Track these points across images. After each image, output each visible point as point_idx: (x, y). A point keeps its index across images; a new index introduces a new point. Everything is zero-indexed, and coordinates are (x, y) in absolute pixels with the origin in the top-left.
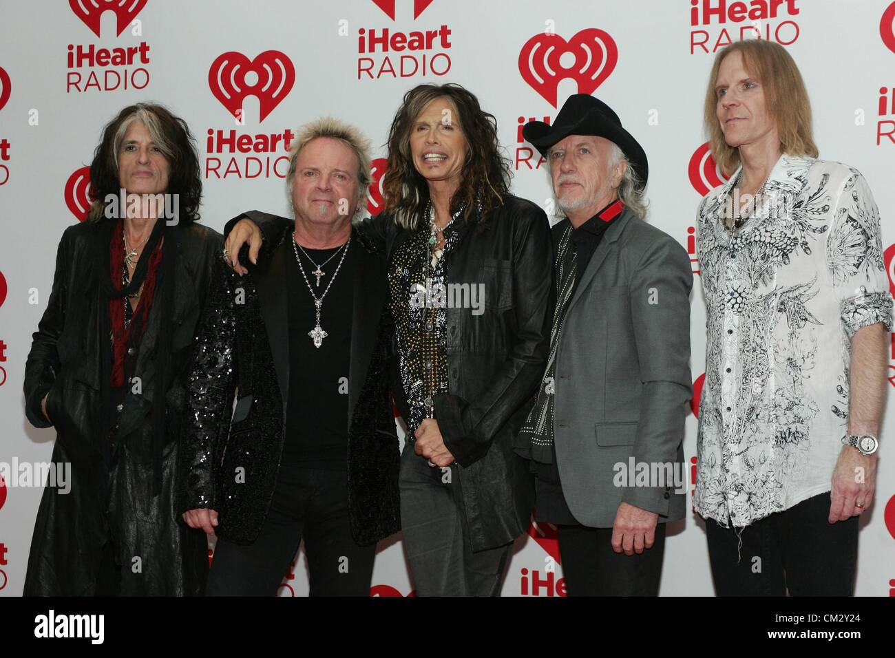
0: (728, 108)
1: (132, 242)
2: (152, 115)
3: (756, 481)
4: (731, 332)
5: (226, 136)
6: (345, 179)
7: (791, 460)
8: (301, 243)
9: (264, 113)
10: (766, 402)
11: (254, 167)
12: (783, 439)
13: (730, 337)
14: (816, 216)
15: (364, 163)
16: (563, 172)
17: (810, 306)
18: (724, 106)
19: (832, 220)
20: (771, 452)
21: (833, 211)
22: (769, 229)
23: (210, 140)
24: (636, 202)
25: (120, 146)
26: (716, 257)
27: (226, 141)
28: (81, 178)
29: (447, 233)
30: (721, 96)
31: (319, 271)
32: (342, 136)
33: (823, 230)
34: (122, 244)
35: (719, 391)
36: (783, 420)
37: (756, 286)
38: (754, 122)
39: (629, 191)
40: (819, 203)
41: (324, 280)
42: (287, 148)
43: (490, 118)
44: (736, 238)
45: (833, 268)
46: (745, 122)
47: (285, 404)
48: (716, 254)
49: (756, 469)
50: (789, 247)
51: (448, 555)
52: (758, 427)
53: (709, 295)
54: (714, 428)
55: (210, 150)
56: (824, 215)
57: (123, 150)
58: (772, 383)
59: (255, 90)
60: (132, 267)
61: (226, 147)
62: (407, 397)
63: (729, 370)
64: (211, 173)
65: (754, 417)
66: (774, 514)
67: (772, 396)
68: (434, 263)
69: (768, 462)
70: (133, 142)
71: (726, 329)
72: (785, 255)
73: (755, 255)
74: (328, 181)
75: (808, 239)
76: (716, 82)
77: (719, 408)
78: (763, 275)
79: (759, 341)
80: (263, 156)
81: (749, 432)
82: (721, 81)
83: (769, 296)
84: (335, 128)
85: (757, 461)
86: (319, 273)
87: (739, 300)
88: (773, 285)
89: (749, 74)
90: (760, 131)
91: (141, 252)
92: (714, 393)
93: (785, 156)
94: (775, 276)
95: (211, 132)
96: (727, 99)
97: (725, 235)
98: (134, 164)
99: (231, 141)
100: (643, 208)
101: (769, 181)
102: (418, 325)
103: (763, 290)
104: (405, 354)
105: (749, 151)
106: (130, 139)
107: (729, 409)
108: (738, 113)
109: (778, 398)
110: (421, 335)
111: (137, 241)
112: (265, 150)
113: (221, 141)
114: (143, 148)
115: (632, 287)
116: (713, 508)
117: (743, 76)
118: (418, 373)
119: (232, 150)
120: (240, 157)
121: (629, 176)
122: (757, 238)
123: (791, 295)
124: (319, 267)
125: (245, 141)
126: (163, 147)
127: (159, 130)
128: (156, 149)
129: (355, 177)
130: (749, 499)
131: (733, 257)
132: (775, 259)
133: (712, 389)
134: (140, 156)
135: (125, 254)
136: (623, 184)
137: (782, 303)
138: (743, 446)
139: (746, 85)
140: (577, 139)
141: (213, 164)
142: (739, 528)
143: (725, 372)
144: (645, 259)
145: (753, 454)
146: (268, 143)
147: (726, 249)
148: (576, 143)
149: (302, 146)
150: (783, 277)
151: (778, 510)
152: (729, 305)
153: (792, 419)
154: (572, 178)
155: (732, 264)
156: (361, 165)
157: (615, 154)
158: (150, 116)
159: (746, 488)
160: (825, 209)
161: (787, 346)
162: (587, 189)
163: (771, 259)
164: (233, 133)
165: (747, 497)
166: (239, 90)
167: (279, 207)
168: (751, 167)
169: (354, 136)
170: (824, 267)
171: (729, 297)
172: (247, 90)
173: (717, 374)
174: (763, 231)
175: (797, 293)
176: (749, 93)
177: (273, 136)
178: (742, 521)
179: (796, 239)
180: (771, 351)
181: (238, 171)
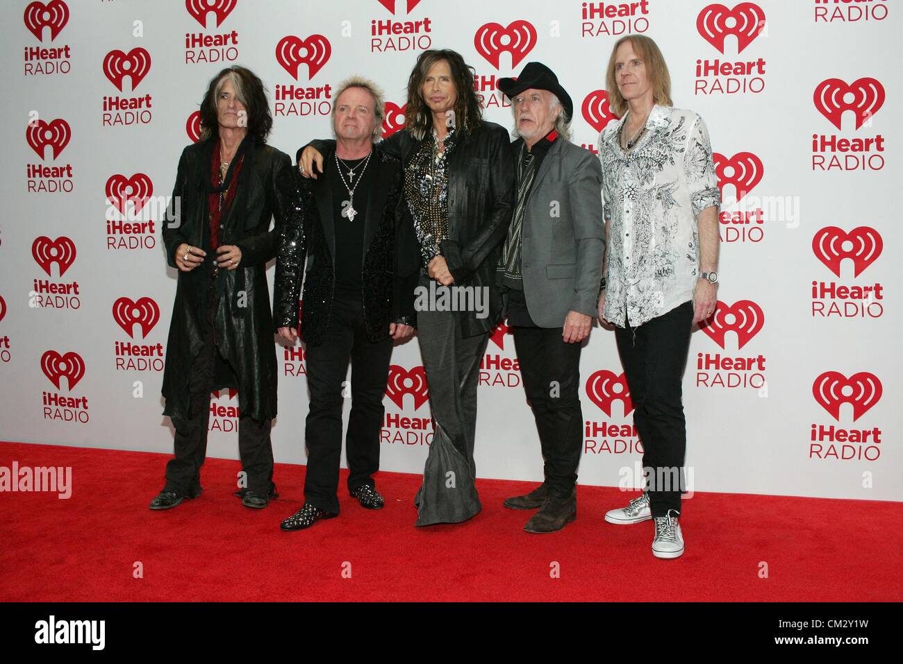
0: (624, 77)
1: (225, 157)
2: (238, 75)
3: (644, 300)
4: (628, 212)
5: (288, 89)
6: (365, 112)
7: (665, 286)
8: (340, 157)
9: (312, 74)
10: (650, 253)
11: (306, 109)
12: (660, 274)
13: (627, 216)
14: (678, 142)
15: (379, 103)
16: (522, 112)
17: (675, 196)
18: (622, 75)
19: (687, 145)
20: (653, 283)
21: (688, 139)
22: (650, 149)
23: (278, 92)
24: (565, 131)
25: (218, 95)
26: (616, 166)
27: (288, 92)
28: (196, 117)
29: (446, 143)
30: (618, 69)
31: (351, 173)
32: (364, 86)
33: (682, 150)
34: (218, 158)
35: (622, 247)
36: (660, 264)
37: (642, 184)
38: (640, 85)
39: (561, 124)
40: (679, 134)
41: (355, 178)
42: (328, 96)
43: (471, 70)
44: (630, 155)
45: (688, 173)
46: (635, 85)
47: (334, 261)
48: (616, 165)
49: (644, 293)
50: (662, 161)
51: (445, 345)
52: (645, 269)
53: (612, 189)
54: (617, 269)
55: (277, 98)
56: (682, 142)
57: (219, 97)
58: (653, 242)
59: (306, 60)
60: (224, 172)
61: (288, 96)
62: (421, 246)
63: (627, 235)
64: (279, 113)
65: (643, 262)
66: (654, 318)
67: (653, 250)
68: (437, 161)
69: (651, 289)
70: (226, 93)
71: (625, 210)
72: (660, 165)
73: (641, 165)
74: (354, 113)
75: (673, 156)
76: (615, 61)
77: (621, 258)
78: (647, 177)
79: (646, 217)
80: (311, 101)
81: (640, 271)
82: (619, 60)
83: (651, 190)
84: (359, 81)
85: (645, 288)
86: (351, 174)
87: (633, 192)
88: (653, 183)
89: (637, 56)
90: (643, 91)
91: (230, 162)
92: (617, 248)
93: (656, 106)
94: (655, 178)
95: (278, 87)
96: (623, 71)
97: (622, 153)
98: (226, 108)
99: (291, 92)
100: (569, 135)
101: (648, 121)
102: (427, 199)
103: (647, 186)
104: (419, 218)
105: (636, 102)
106: (224, 91)
107: (628, 258)
108: (630, 80)
109: (657, 250)
110: (429, 206)
111: (229, 155)
112: (313, 97)
113: (285, 92)
114: (232, 98)
115: (570, 182)
116: (614, 316)
117: (633, 57)
118: (428, 230)
119: (292, 98)
120: (297, 102)
121: (561, 115)
122: (643, 155)
123: (664, 189)
124: (351, 170)
125: (300, 92)
126: (242, 98)
127: (241, 86)
128: (239, 100)
129: (373, 112)
130: (640, 311)
131: (628, 166)
132: (654, 168)
133: (616, 246)
134: (230, 103)
135: (220, 164)
136: (558, 120)
137: (659, 194)
138: (637, 279)
139: (635, 62)
140: (532, 91)
141: (280, 107)
142: (634, 328)
143: (625, 236)
144: (578, 165)
145: (643, 284)
146: (314, 93)
147: (623, 161)
148: (530, 94)
149: (340, 93)
150: (659, 178)
151: (655, 316)
152: (627, 195)
153: (665, 262)
154: (527, 116)
155: (628, 170)
156: (377, 106)
157: (554, 100)
158: (236, 77)
159: (638, 304)
160: (683, 138)
161: (662, 220)
162: (537, 123)
163: (652, 167)
164: (292, 87)
165: (639, 309)
166: (295, 60)
167: (327, 135)
168: (636, 113)
169: (371, 87)
170: (682, 173)
171: (626, 191)
172: (301, 60)
173: (619, 237)
174: (646, 150)
175: (667, 188)
176: (637, 68)
177: (318, 89)
178: (635, 323)
179: (666, 156)
180: (653, 223)
181: (296, 111)
